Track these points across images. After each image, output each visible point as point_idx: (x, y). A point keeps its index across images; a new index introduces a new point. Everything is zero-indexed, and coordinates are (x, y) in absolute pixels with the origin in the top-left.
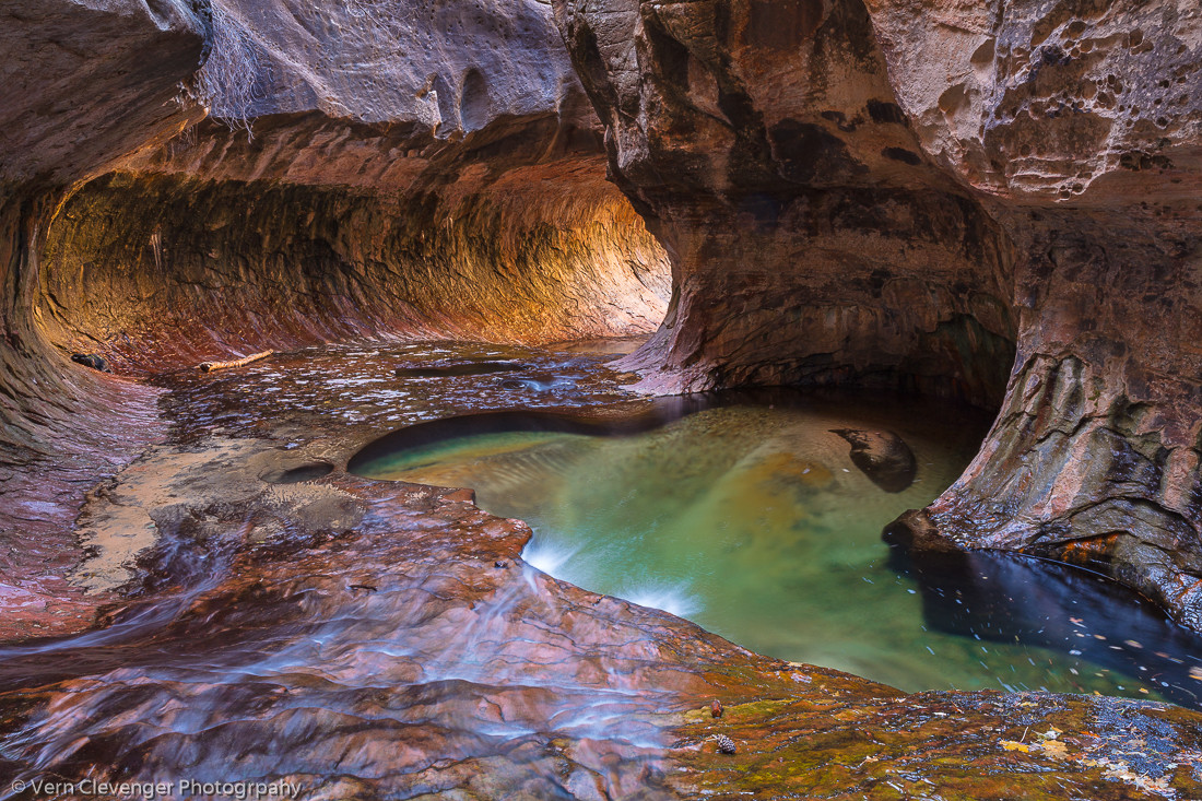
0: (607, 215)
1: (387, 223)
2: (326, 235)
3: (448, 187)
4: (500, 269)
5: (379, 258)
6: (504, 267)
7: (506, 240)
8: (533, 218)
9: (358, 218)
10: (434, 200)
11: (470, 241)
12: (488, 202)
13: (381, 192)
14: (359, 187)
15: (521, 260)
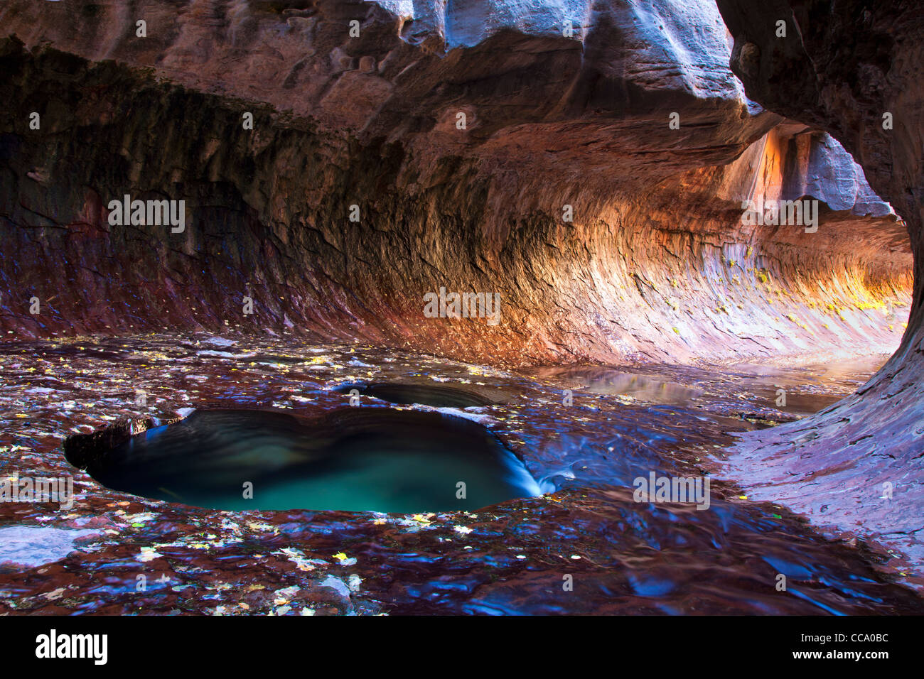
0: (614, 215)
1: (329, 178)
2: (234, 177)
3: (420, 137)
4: (479, 263)
5: (312, 222)
6: (484, 260)
7: (489, 227)
8: (527, 202)
9: (286, 161)
10: (398, 152)
11: (444, 220)
12: (472, 172)
13: (322, 128)
14: (288, 114)
15: (507, 254)
